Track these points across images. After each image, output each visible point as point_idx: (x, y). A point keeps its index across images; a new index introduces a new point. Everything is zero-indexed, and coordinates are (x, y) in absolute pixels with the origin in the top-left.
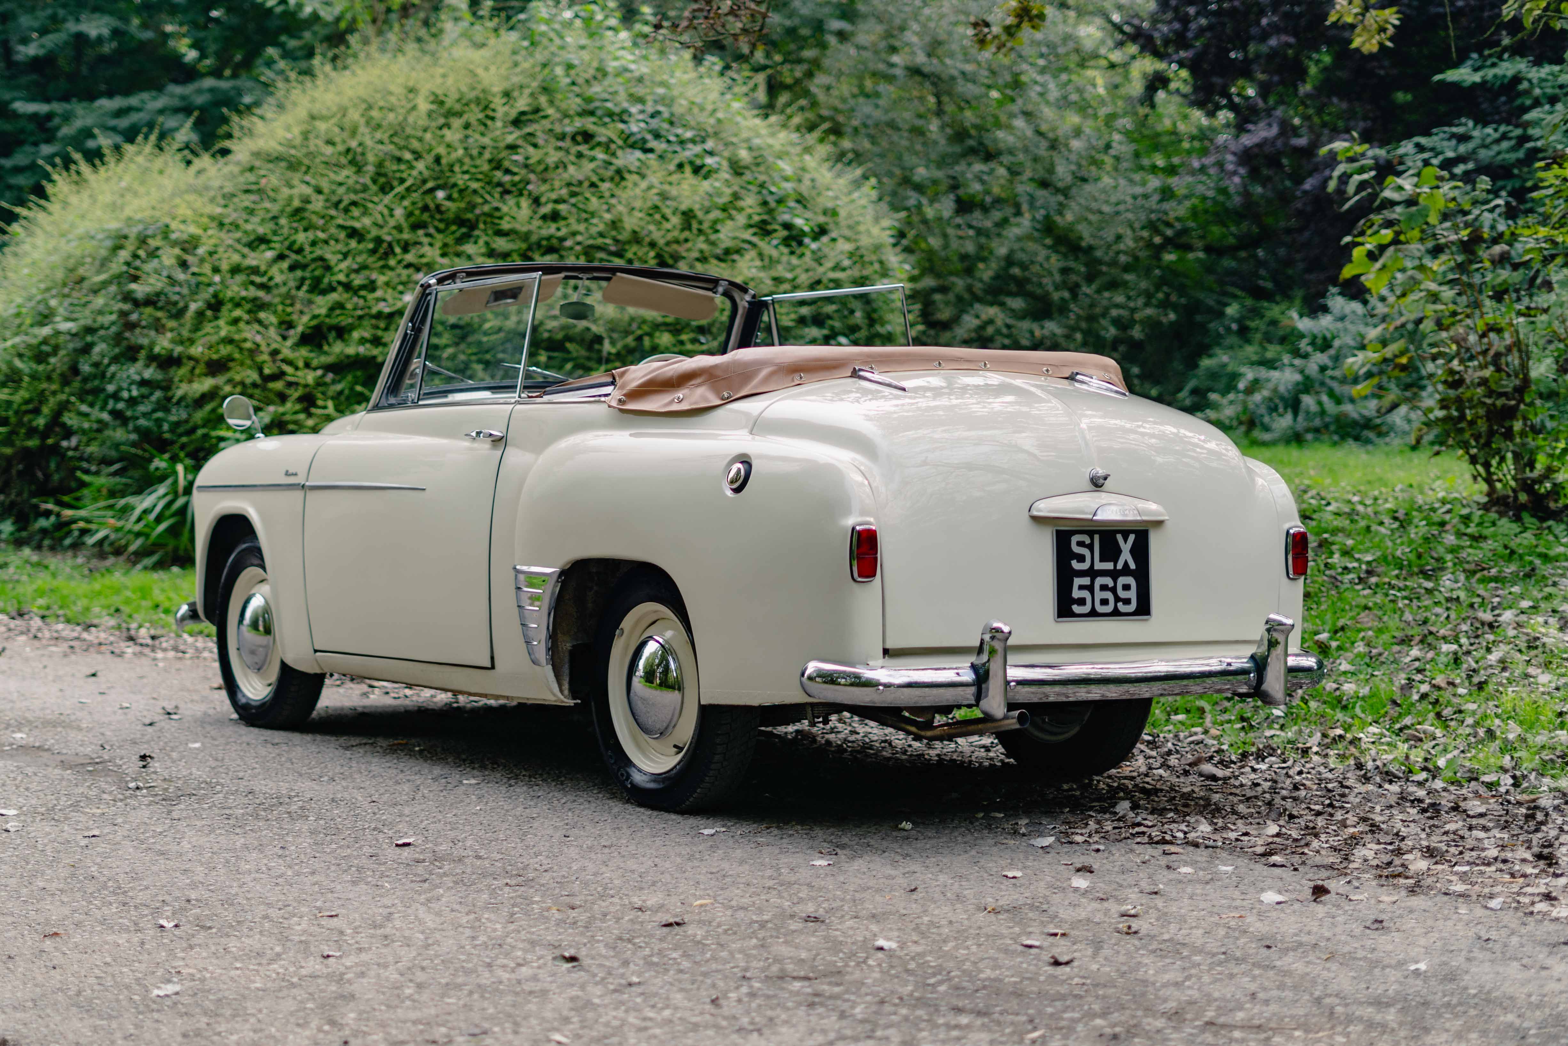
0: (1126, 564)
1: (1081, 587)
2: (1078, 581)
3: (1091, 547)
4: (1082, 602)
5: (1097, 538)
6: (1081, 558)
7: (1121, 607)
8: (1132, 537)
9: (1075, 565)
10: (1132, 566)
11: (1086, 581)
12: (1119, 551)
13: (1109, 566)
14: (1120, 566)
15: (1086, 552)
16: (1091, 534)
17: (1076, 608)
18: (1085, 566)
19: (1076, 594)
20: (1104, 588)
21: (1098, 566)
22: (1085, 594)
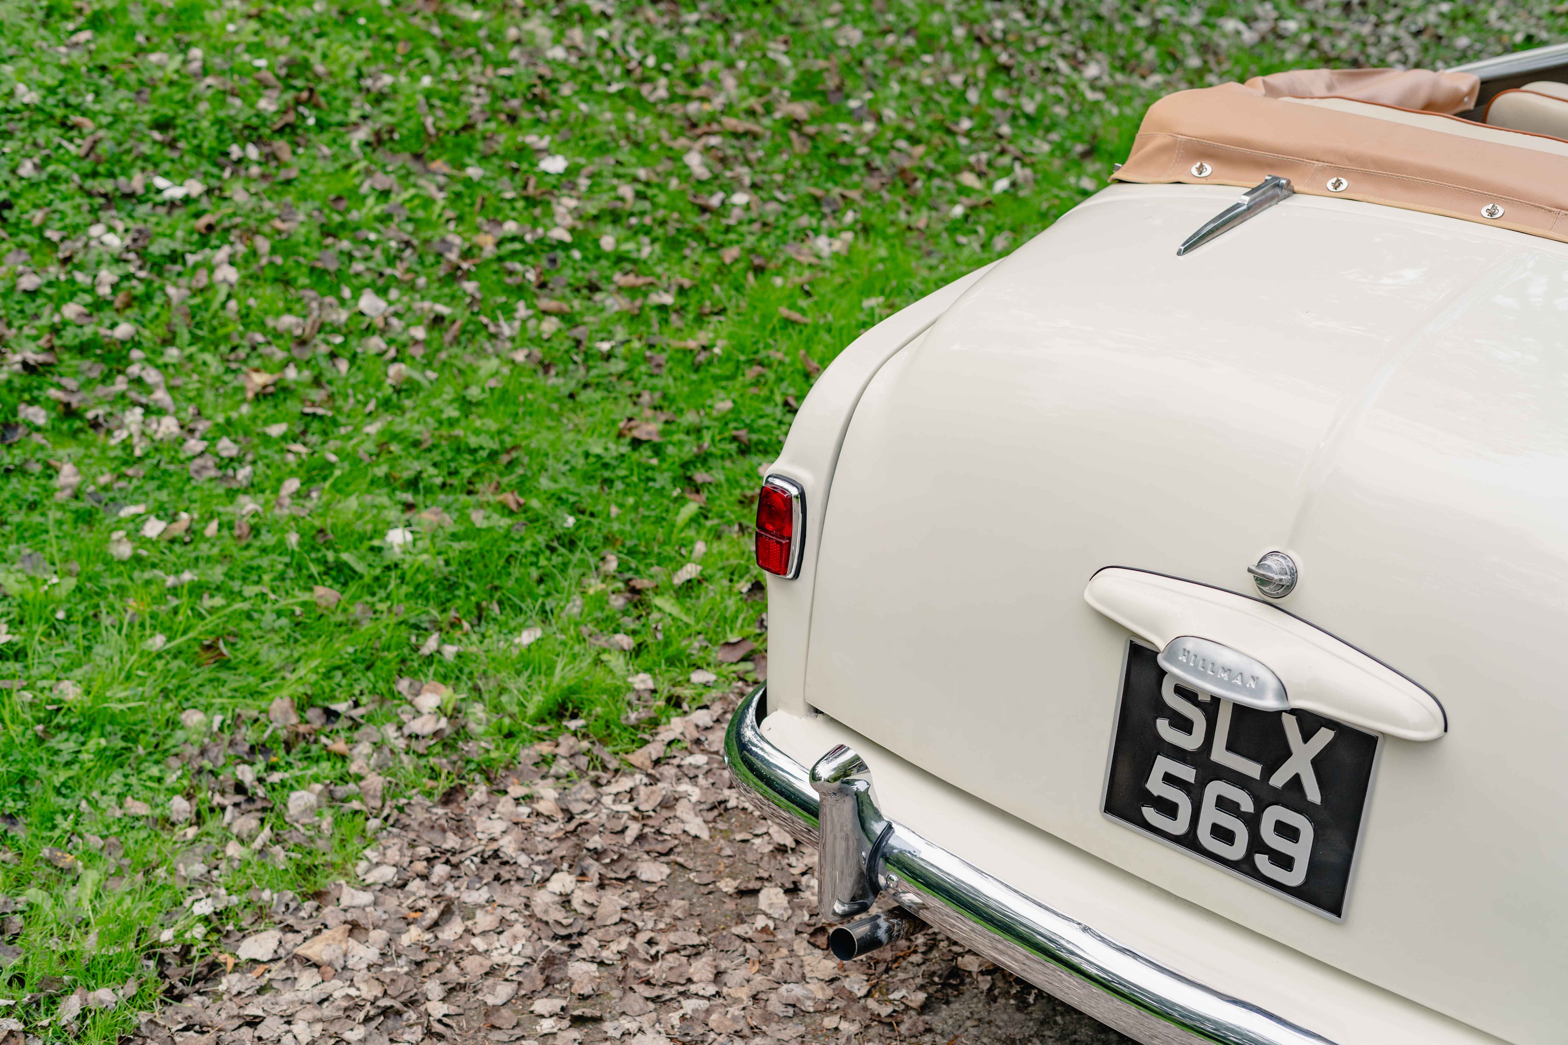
0: (1296, 782)
1: (1169, 780)
3: (1209, 711)
6: (1184, 725)
7: (1262, 861)
8: (1325, 736)
9: (1164, 729)
10: (1313, 794)
11: (1188, 773)
12: (1286, 753)
13: (1253, 770)
14: (1279, 780)
15: (1198, 719)
17: (1149, 813)
18: (1192, 742)
19: (1155, 785)
20: (1222, 803)
21: (1220, 754)
22: (1180, 797)
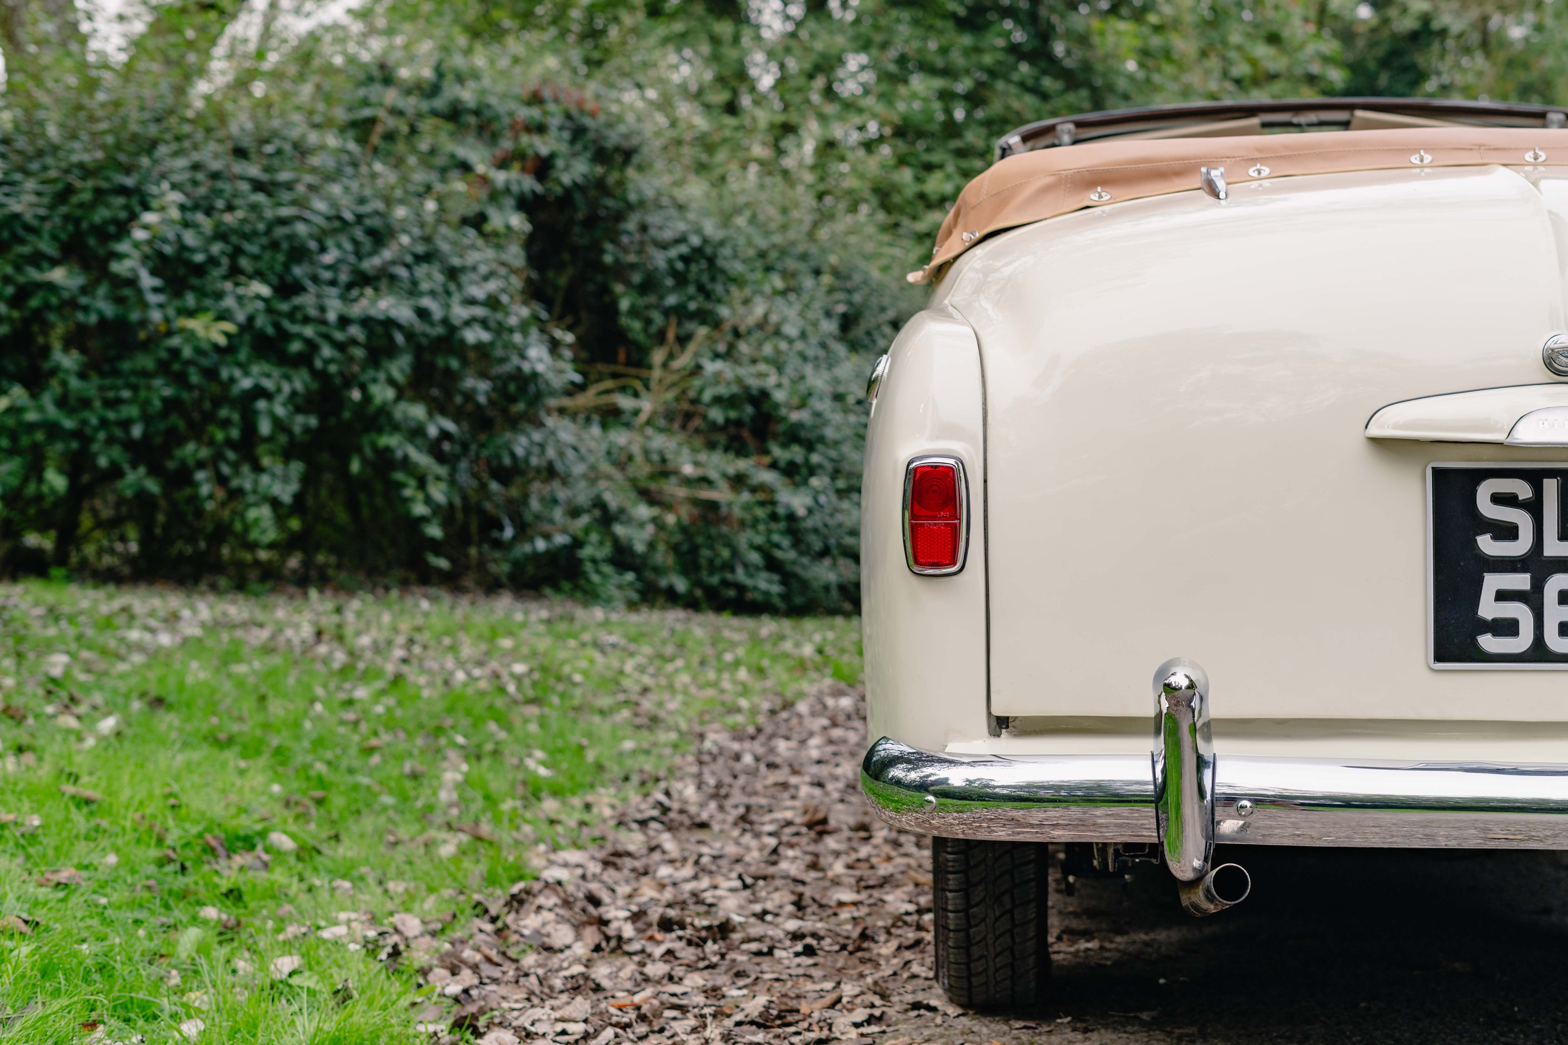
1: (1502, 596)
2: (1493, 582)
3: (1535, 508)
4: (1509, 628)
5: (1551, 487)
6: (1508, 532)
9: (1487, 544)
11: (1521, 581)
15: (1523, 520)
16: (1535, 477)
17: (1488, 642)
18: (1520, 547)
19: (1488, 609)
20: (1565, 598)
21: (1553, 547)
22: (1521, 612)
